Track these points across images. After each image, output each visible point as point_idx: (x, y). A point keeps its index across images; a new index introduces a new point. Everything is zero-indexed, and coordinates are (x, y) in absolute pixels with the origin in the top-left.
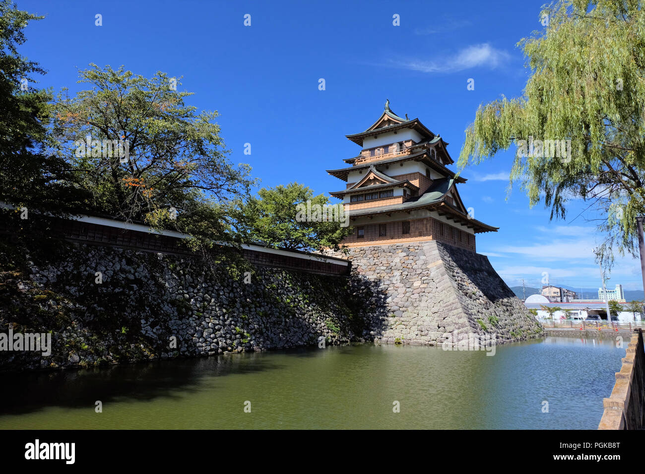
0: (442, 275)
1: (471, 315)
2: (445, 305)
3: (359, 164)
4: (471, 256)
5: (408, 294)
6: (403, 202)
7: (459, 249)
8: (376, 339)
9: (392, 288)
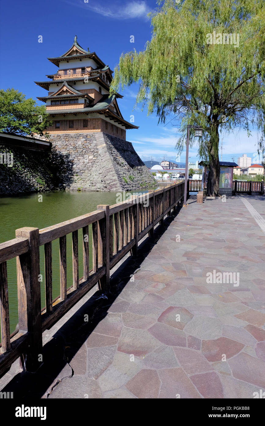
0: (105, 152)
1: (120, 175)
2: (106, 169)
3: (56, 79)
4: (123, 142)
5: (85, 163)
6: (84, 108)
7: (116, 138)
8: (67, 188)
9: (76, 159)
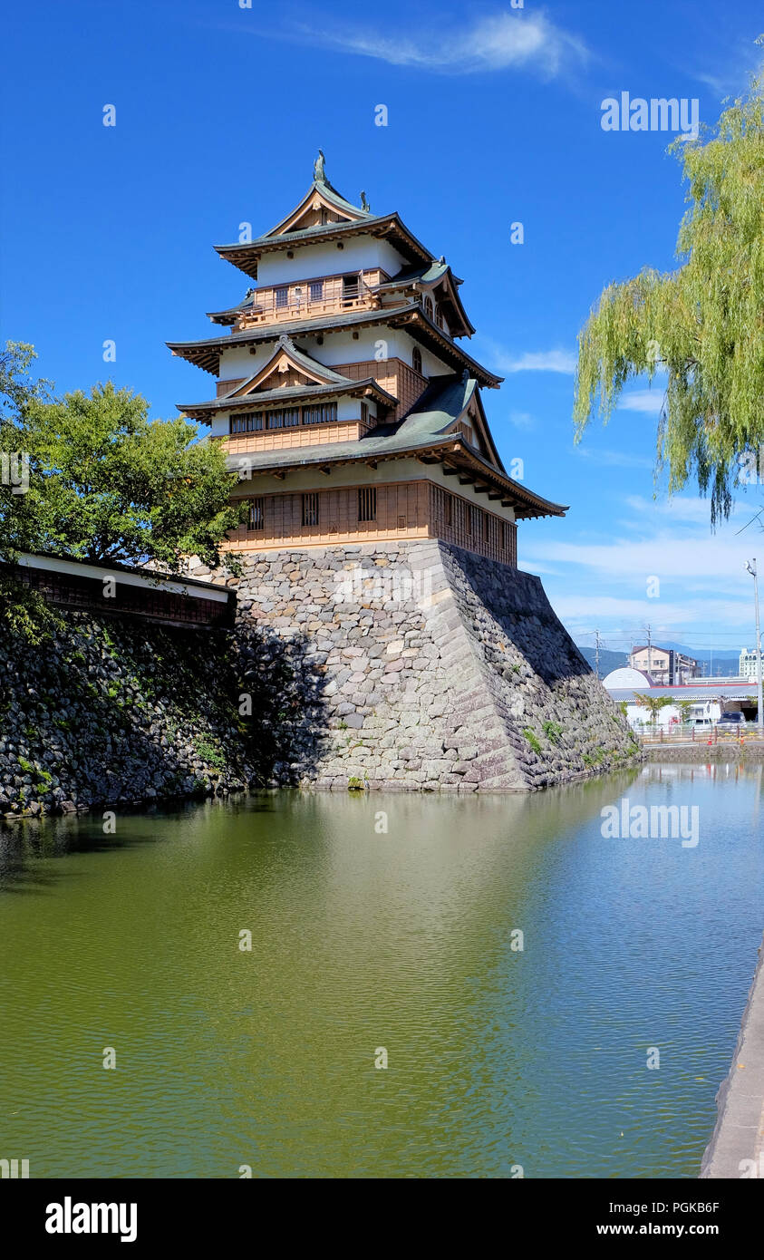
0: (453, 627)
1: (511, 719)
2: (457, 698)
3: (248, 329)
4: (509, 579)
5: (374, 675)
6: (361, 438)
7: (484, 560)
8: (304, 781)
9: (336, 659)
